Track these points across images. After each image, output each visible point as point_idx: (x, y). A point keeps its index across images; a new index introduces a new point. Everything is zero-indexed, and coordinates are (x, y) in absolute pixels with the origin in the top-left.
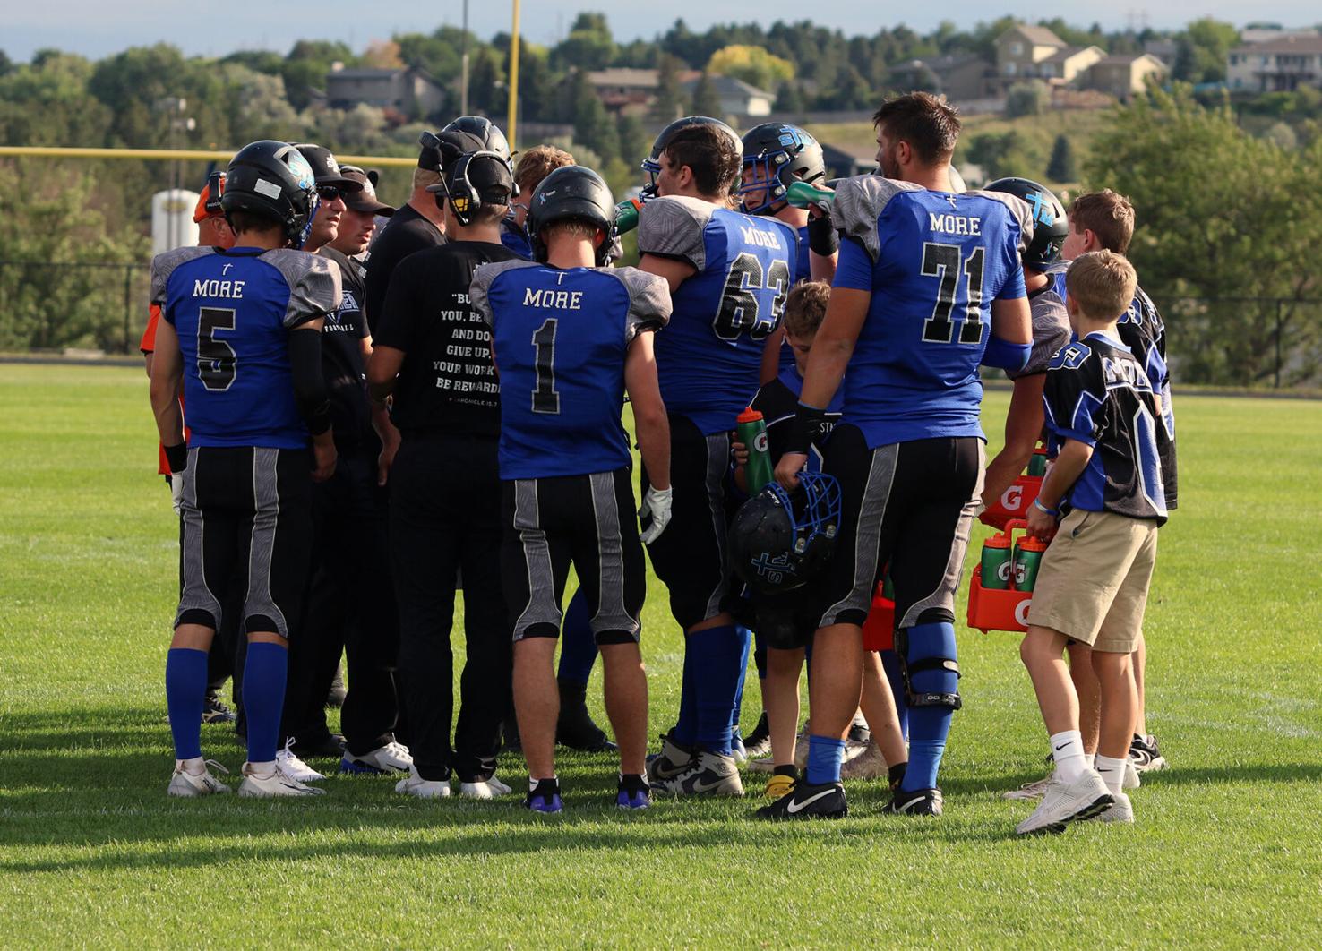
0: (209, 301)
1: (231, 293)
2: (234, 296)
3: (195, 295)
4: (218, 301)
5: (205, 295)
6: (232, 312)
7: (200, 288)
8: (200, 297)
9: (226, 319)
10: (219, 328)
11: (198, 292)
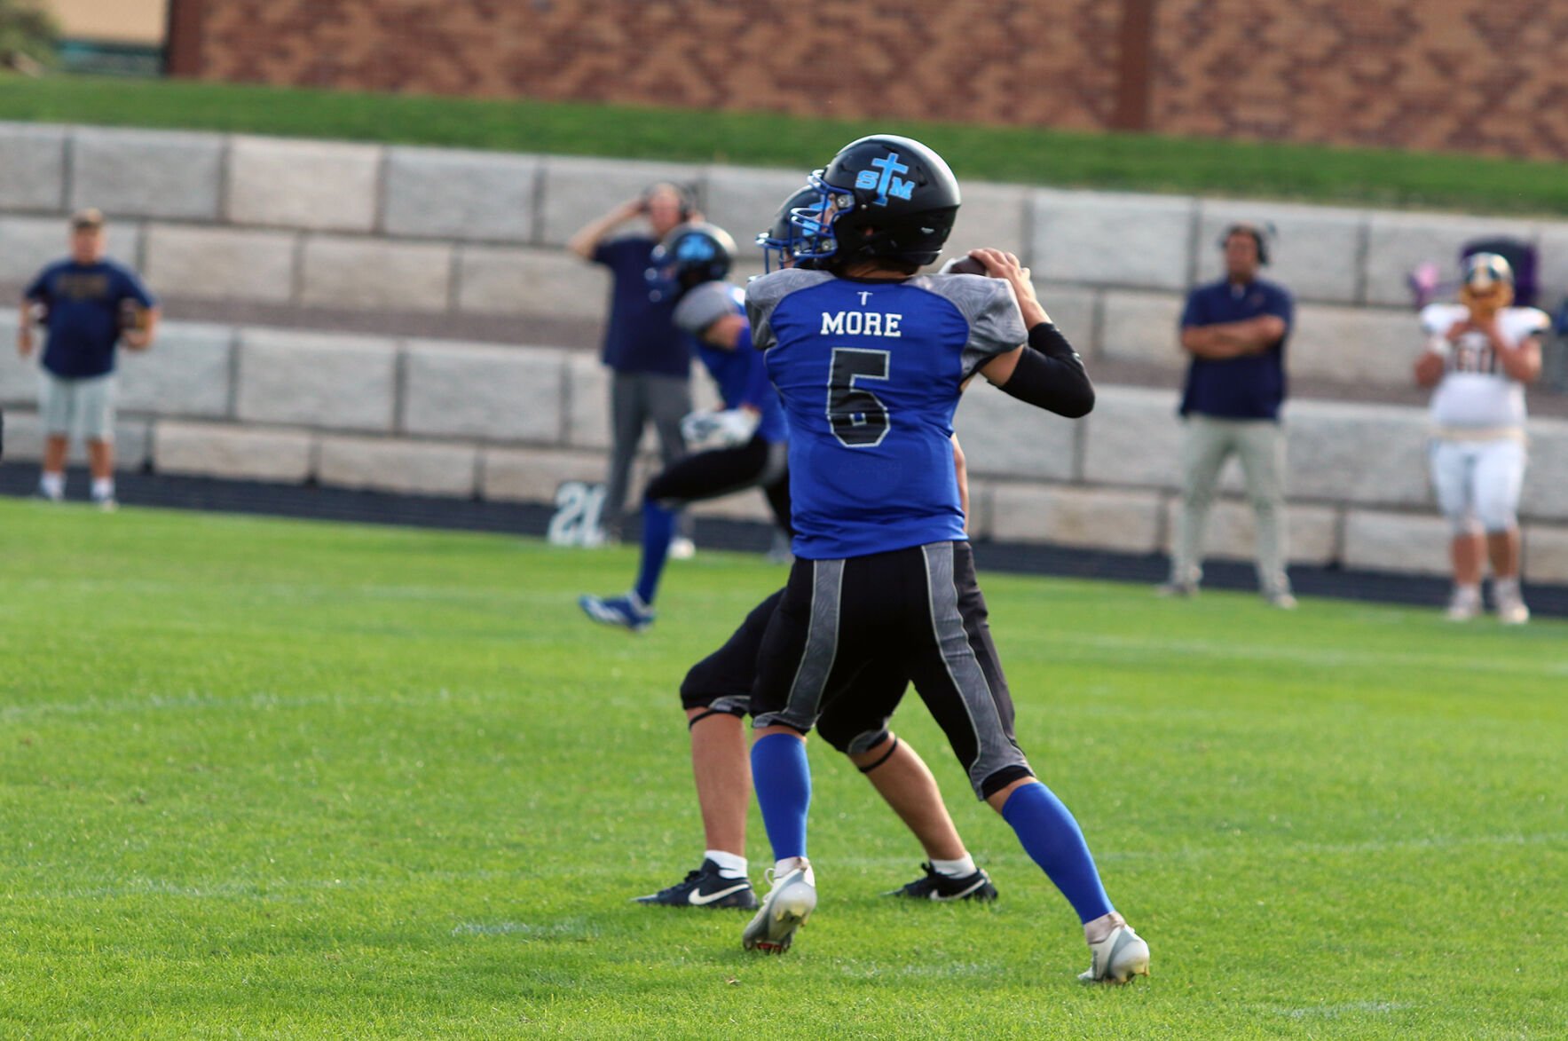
0: (846, 339)
1: (883, 328)
2: (888, 333)
3: (824, 331)
4: (861, 340)
5: (840, 332)
6: (883, 356)
7: (831, 323)
8: (832, 336)
9: (875, 365)
10: (862, 376)
11: (829, 328)
